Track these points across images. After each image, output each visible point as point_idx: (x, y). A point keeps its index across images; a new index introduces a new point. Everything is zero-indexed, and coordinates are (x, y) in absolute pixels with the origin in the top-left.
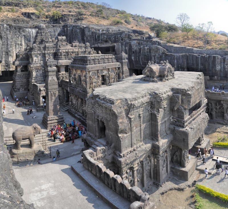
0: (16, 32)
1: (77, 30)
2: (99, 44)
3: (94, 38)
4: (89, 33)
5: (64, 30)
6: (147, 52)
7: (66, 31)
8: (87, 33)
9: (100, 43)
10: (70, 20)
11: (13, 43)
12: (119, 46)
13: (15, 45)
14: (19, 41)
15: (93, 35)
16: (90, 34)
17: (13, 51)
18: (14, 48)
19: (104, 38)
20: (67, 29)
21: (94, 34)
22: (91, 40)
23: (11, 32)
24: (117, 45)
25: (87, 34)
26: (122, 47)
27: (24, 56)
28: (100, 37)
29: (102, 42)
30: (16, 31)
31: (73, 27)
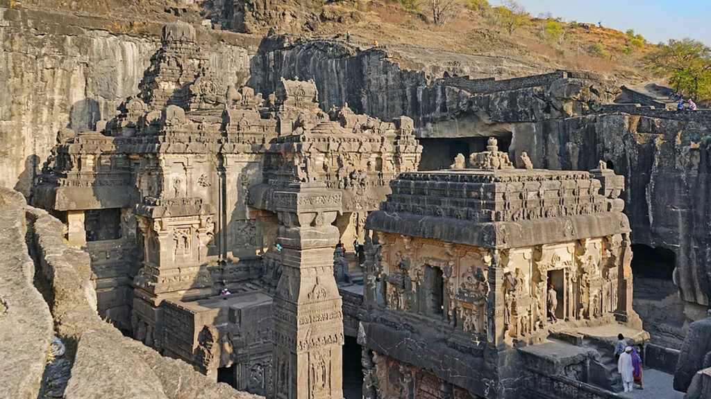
0: (41, 45)
1: (326, 64)
2: (429, 125)
3: (409, 98)
4: (383, 77)
5: (264, 59)
6: (690, 166)
7: (272, 64)
8: (375, 77)
9: (433, 121)
10: (288, 18)
11: (23, 99)
12: (533, 138)
13: (31, 105)
14: (57, 91)
15: (403, 87)
16: (387, 80)
17: (24, 133)
18: (27, 119)
19: (459, 99)
20: (278, 57)
21: (408, 84)
22: (393, 107)
23: (17, 38)
24: (518, 131)
25: (374, 82)
26: (546, 139)
27: (103, 161)
28: (436, 96)
29: (444, 117)
30: (43, 41)
31: (308, 48)
